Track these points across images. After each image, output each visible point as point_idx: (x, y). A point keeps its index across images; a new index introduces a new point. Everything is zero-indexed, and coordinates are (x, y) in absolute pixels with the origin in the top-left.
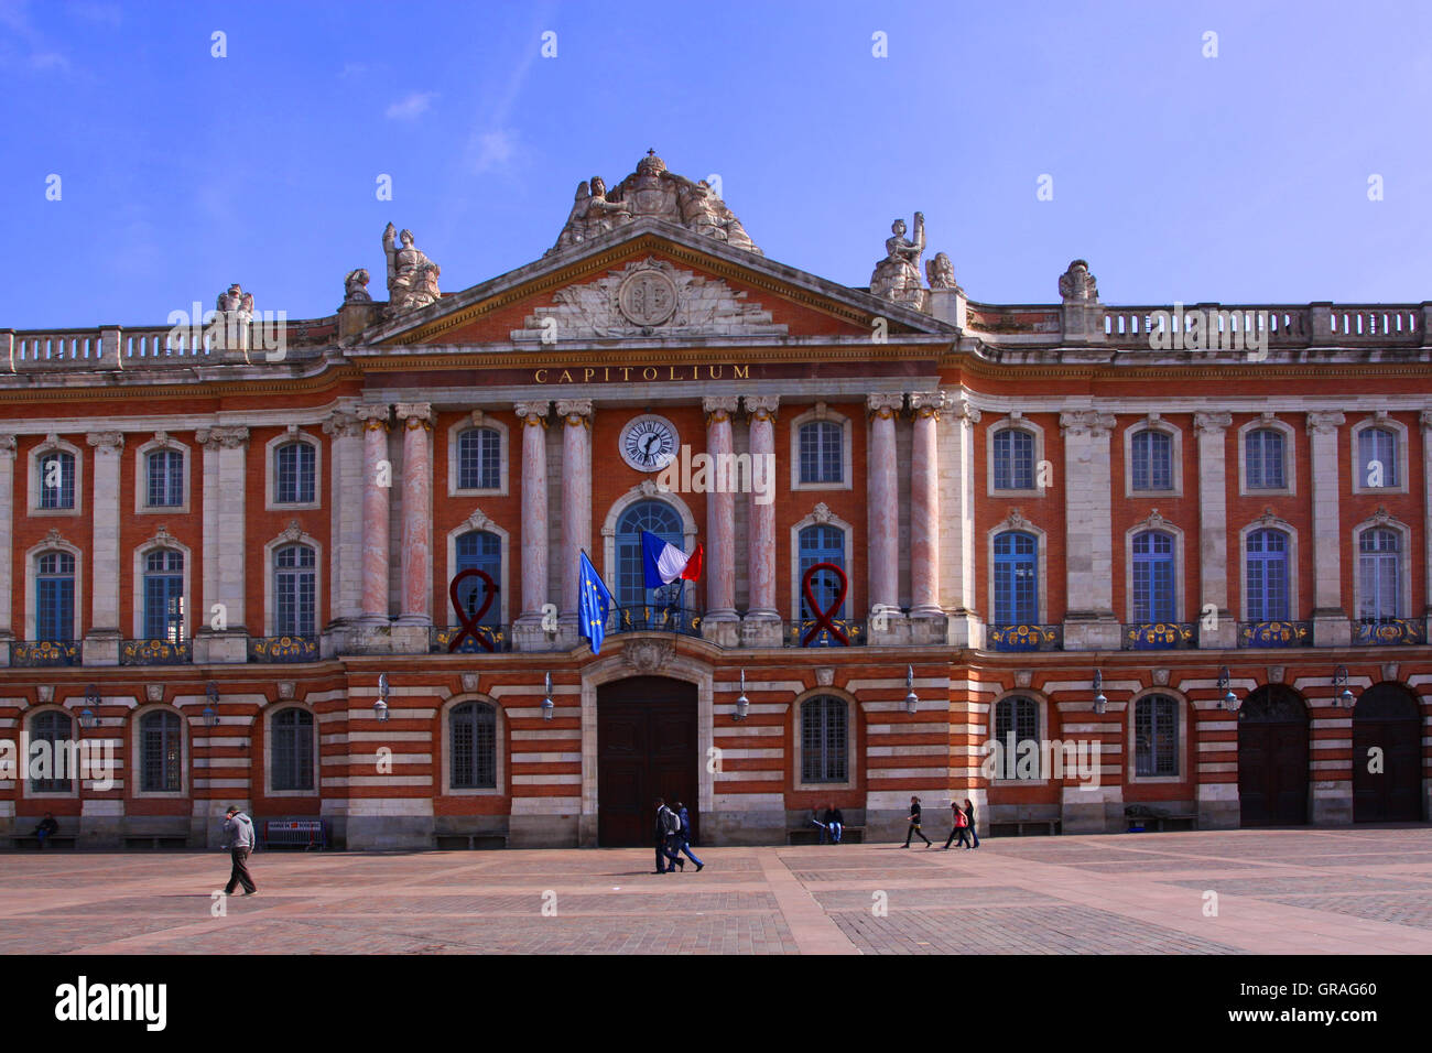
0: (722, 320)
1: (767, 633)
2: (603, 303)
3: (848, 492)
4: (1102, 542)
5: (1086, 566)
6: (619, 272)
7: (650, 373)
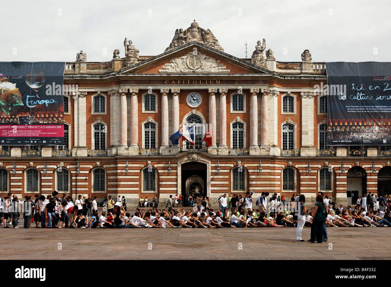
0: (213, 68)
1: (224, 151)
2: (183, 63)
4: (311, 127)
5: (307, 134)
6: (187, 55)
7: (195, 82)
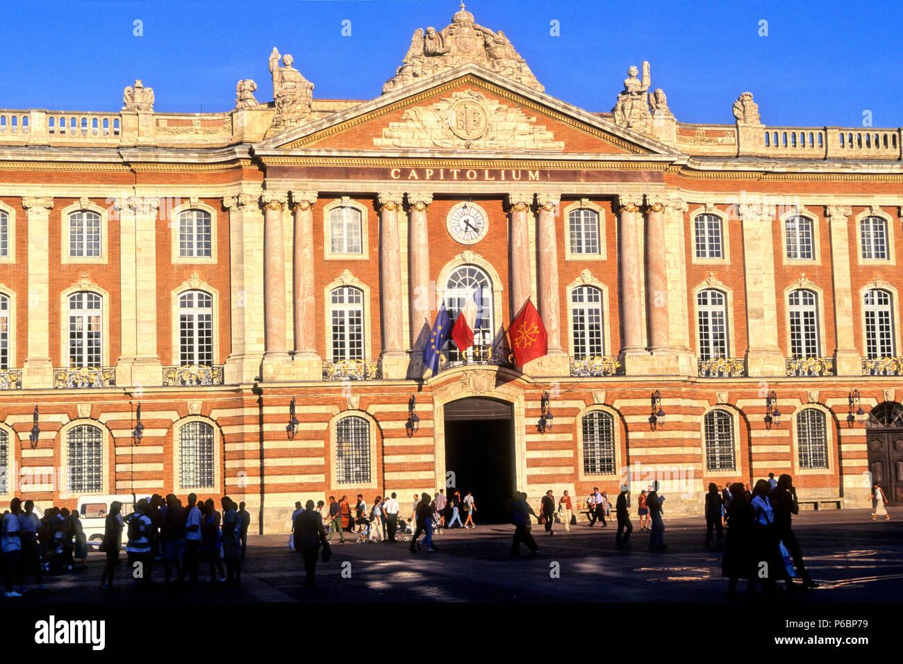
0: (520, 137)
1: (559, 365)
2: (438, 122)
3: (604, 261)
4: (769, 299)
5: (760, 315)
6: (448, 99)
7: (472, 175)
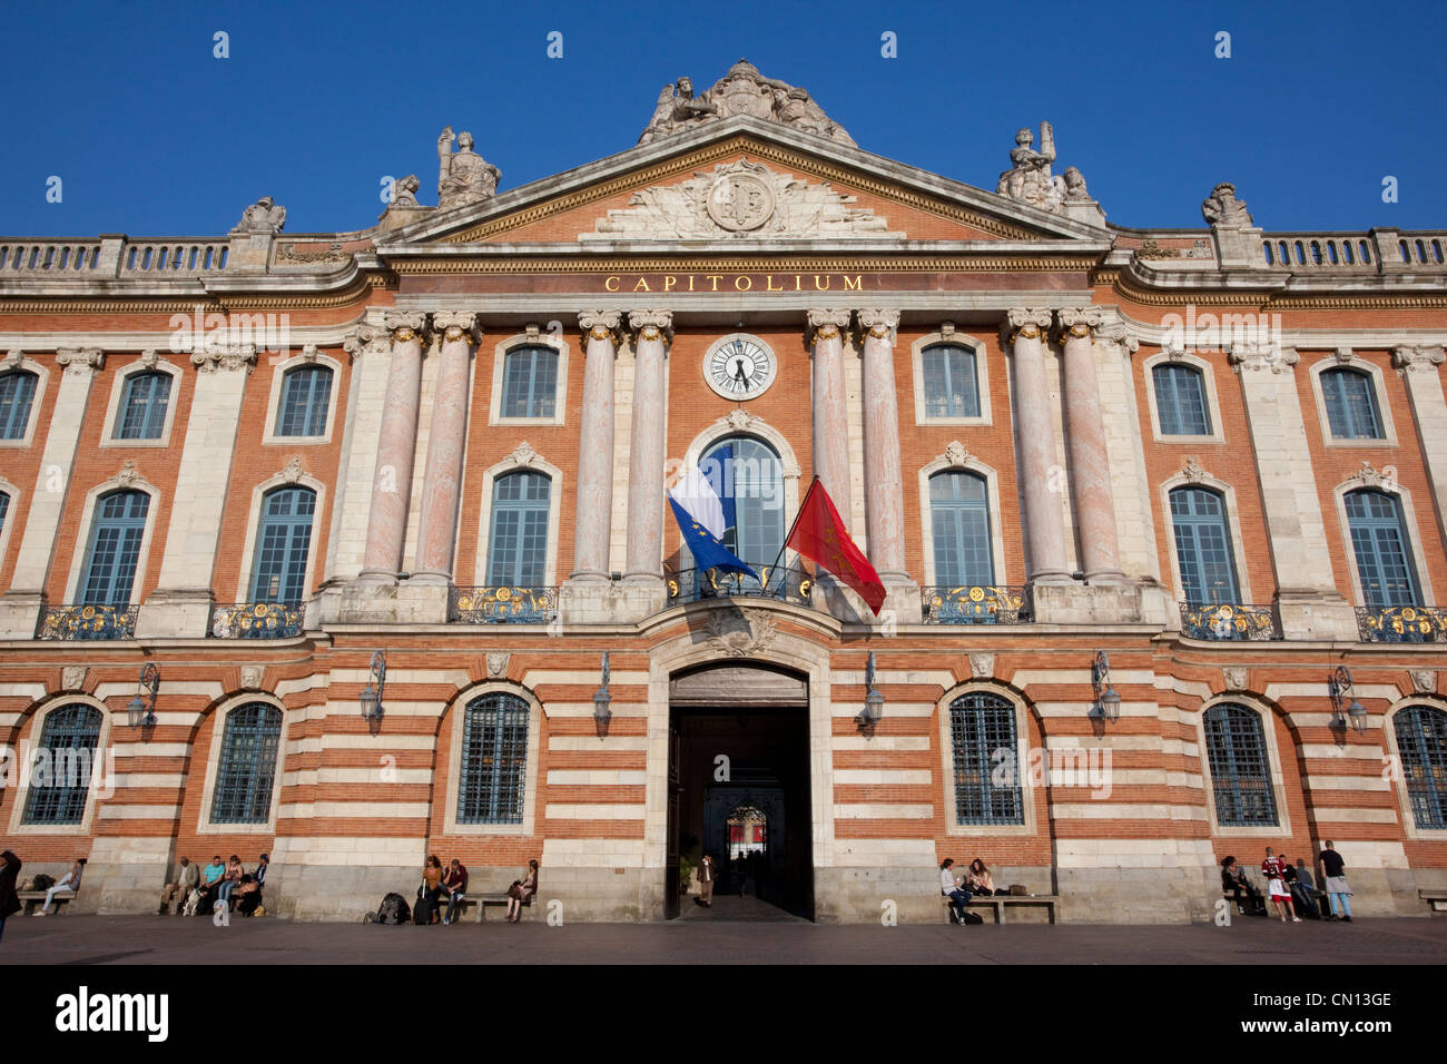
0: (827, 226)
1: (901, 603)
2: (688, 206)
3: (987, 427)
4: (1308, 503)
5: (1294, 530)
6: (707, 173)
7: (743, 283)
